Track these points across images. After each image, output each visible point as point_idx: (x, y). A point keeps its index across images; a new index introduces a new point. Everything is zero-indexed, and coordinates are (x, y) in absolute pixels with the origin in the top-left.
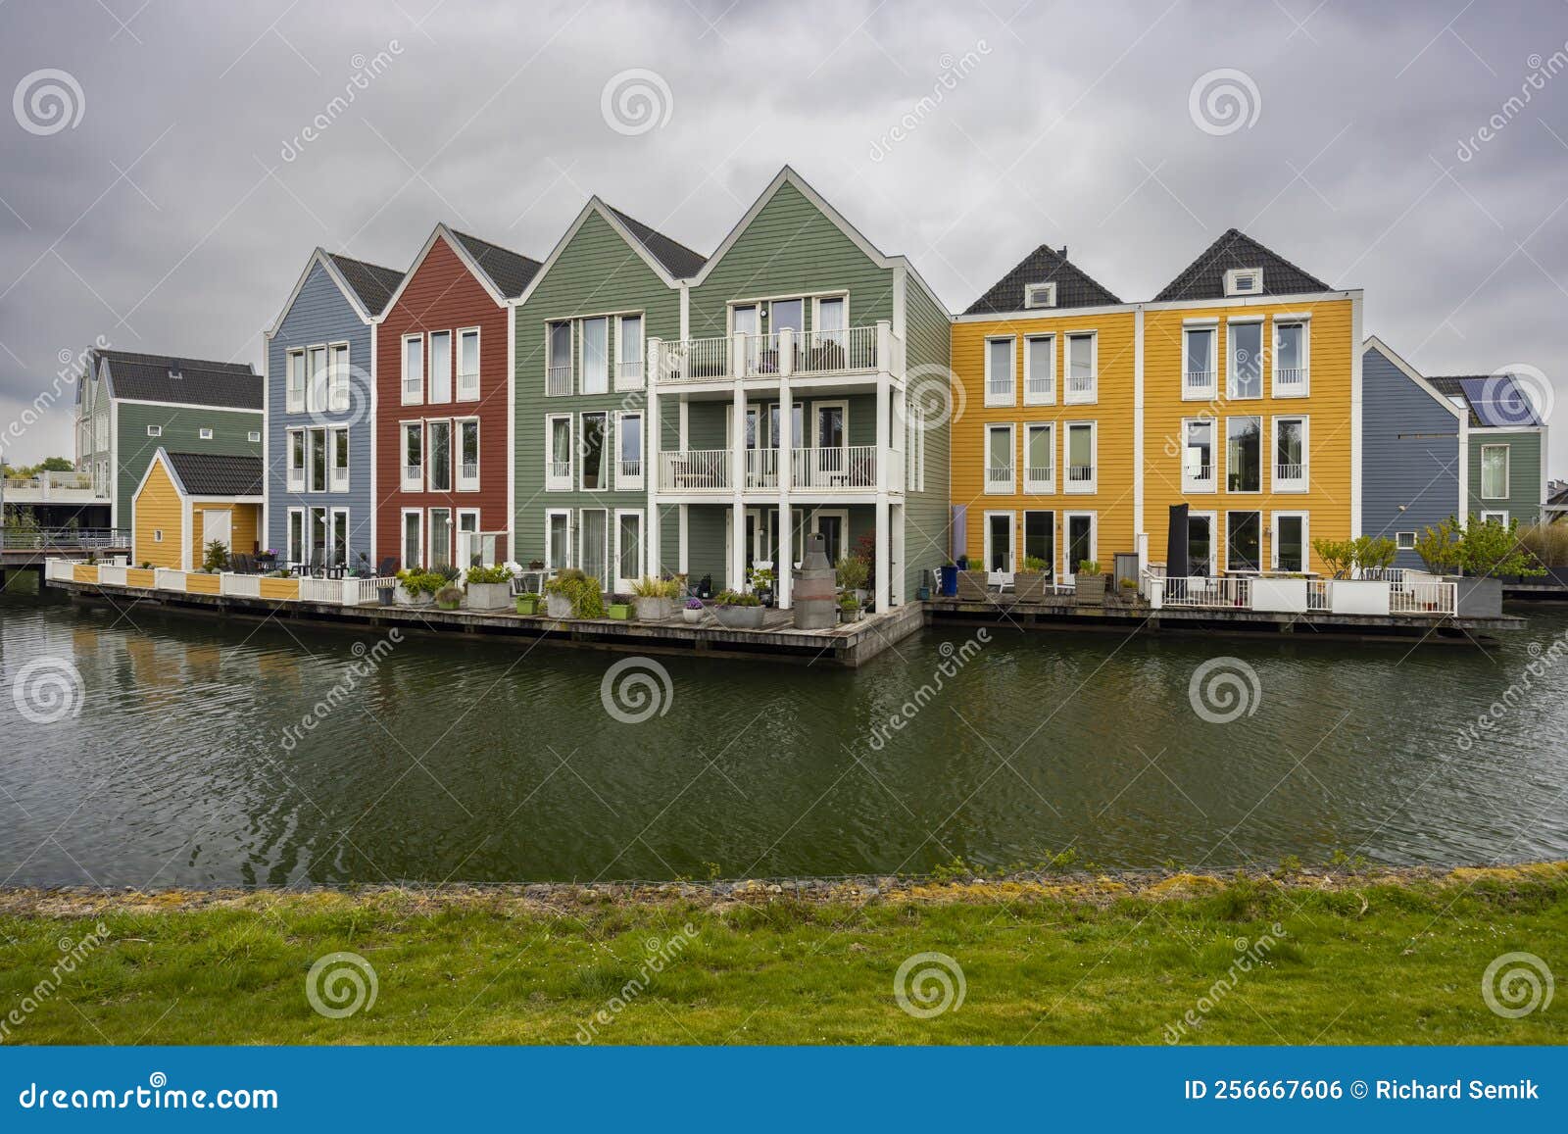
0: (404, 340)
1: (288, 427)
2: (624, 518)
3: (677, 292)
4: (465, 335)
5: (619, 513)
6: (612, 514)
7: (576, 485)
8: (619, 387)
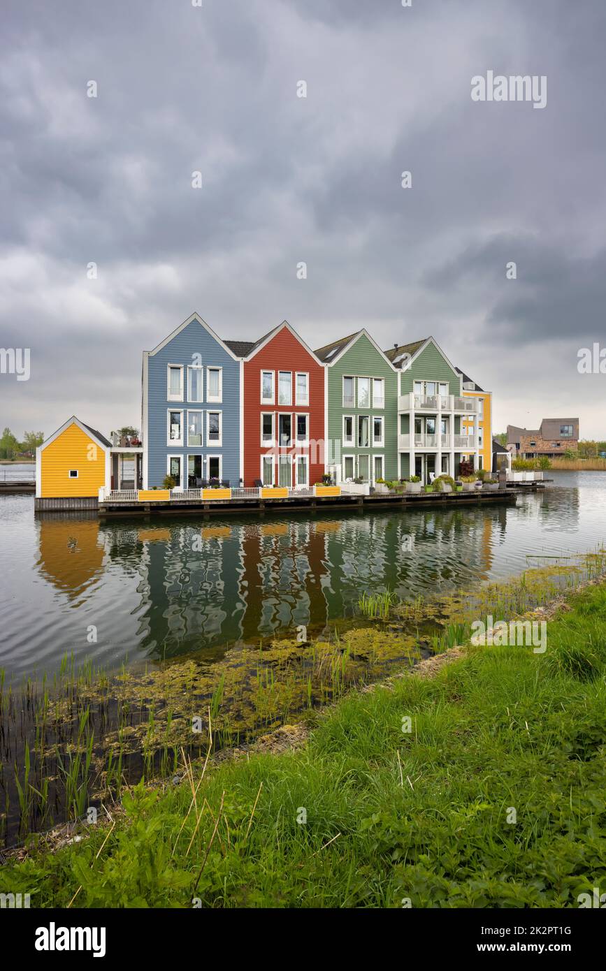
0: (262, 372)
1: (168, 409)
2: (376, 458)
3: (397, 373)
4: (299, 375)
5: (374, 456)
6: (371, 456)
7: (356, 445)
8: (374, 406)
